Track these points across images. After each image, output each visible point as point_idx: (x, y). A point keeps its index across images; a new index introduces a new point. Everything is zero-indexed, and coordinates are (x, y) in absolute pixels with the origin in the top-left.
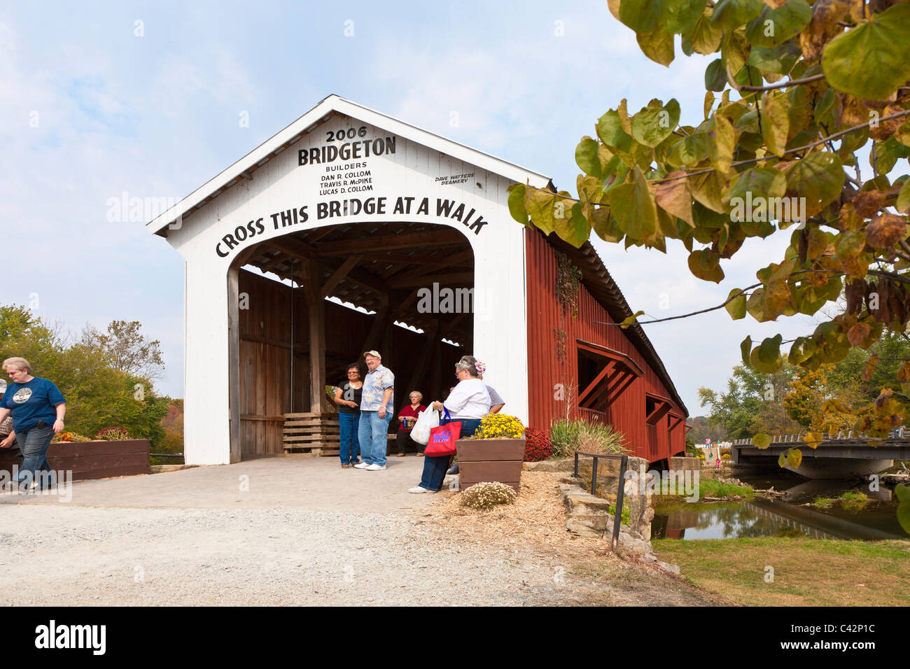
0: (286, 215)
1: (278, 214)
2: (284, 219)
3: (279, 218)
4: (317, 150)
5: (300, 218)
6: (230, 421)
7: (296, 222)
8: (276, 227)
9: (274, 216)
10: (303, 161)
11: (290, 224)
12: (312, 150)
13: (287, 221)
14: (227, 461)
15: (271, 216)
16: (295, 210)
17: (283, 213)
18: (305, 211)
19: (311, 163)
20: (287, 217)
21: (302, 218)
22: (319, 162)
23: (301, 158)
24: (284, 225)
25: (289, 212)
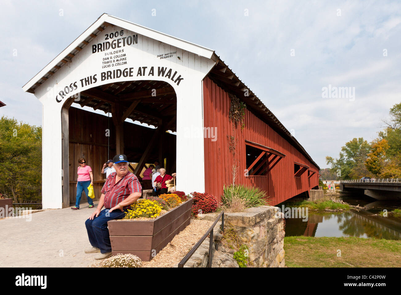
0: (87, 80)
1: (83, 79)
2: (86, 81)
3: (84, 81)
4: (101, 45)
5: (93, 81)
6: (62, 186)
7: (91, 83)
8: (83, 86)
9: (82, 81)
10: (94, 51)
11: (89, 84)
12: (98, 45)
13: (87, 82)
14: (61, 207)
15: (80, 80)
16: (91, 77)
17: (85, 79)
18: (95, 77)
19: (98, 51)
20: (87, 81)
21: (94, 81)
22: (101, 51)
23: (93, 49)
24: (86, 85)
25: (88, 78)
